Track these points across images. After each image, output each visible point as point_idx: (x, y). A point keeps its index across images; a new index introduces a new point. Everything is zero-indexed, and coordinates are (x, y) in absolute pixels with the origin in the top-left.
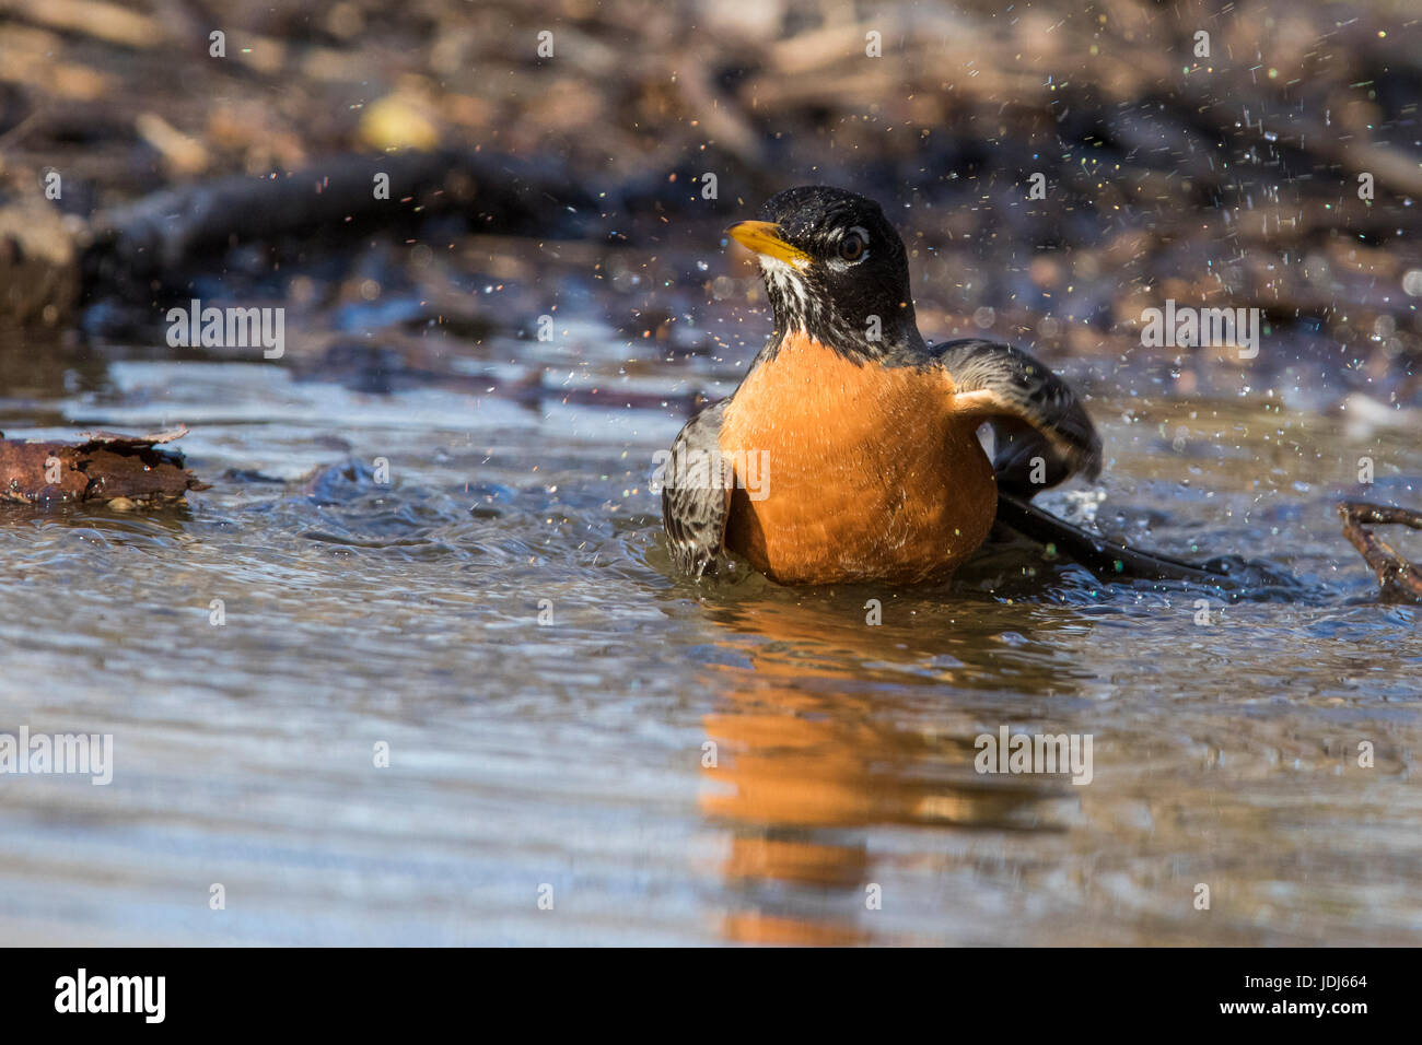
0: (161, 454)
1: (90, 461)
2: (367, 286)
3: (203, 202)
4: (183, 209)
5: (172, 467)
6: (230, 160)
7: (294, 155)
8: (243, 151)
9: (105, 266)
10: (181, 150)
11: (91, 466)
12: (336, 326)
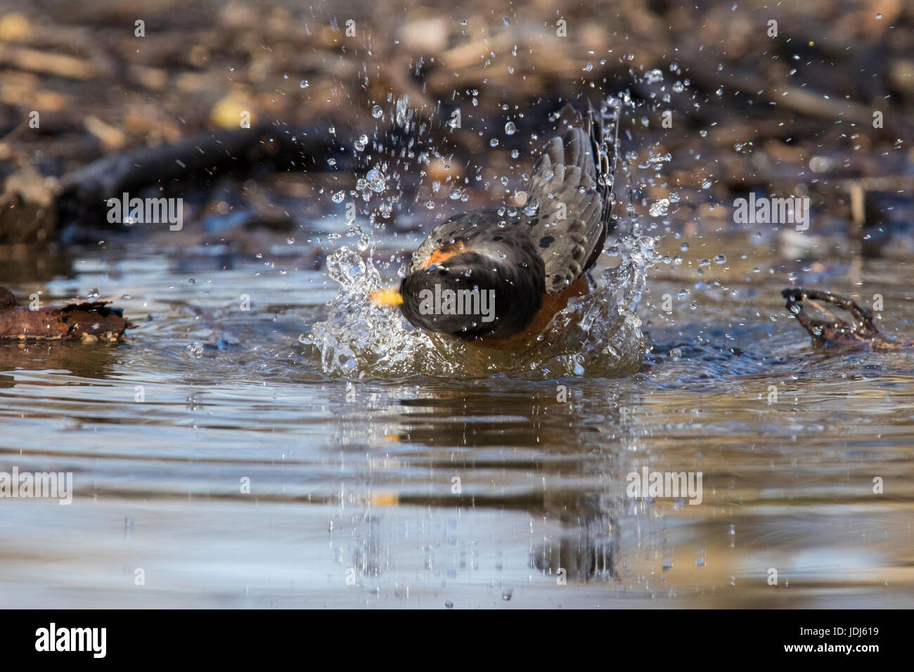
0: (109, 310)
1: (69, 316)
2: (221, 206)
3: (124, 165)
4: (113, 170)
5: (116, 317)
6: (137, 140)
7: (174, 135)
8: (145, 133)
9: (71, 205)
10: (110, 136)
11: (70, 319)
12: (205, 229)
